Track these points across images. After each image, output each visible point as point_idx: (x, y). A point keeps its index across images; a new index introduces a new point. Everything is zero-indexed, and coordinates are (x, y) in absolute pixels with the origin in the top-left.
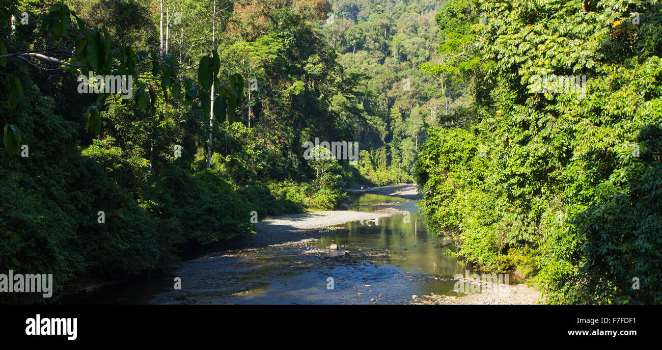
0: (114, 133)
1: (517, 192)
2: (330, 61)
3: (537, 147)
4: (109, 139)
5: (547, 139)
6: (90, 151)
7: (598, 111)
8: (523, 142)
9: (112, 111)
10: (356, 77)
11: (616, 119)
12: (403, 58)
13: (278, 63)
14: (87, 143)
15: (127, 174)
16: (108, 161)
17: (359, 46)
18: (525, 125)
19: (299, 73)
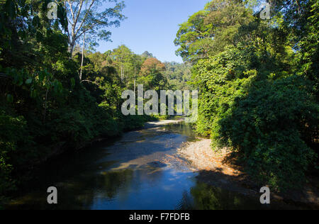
0: (107, 100)
1: (207, 115)
2: (166, 81)
3: (211, 103)
4: (106, 102)
5: (213, 101)
6: (101, 105)
7: (225, 93)
8: (208, 101)
9: (106, 95)
10: (173, 86)
11: (229, 95)
12: (186, 81)
13: (152, 82)
14: (100, 103)
15: (110, 111)
16: (105, 107)
17: (174, 78)
18: (208, 97)
19: (158, 85)
